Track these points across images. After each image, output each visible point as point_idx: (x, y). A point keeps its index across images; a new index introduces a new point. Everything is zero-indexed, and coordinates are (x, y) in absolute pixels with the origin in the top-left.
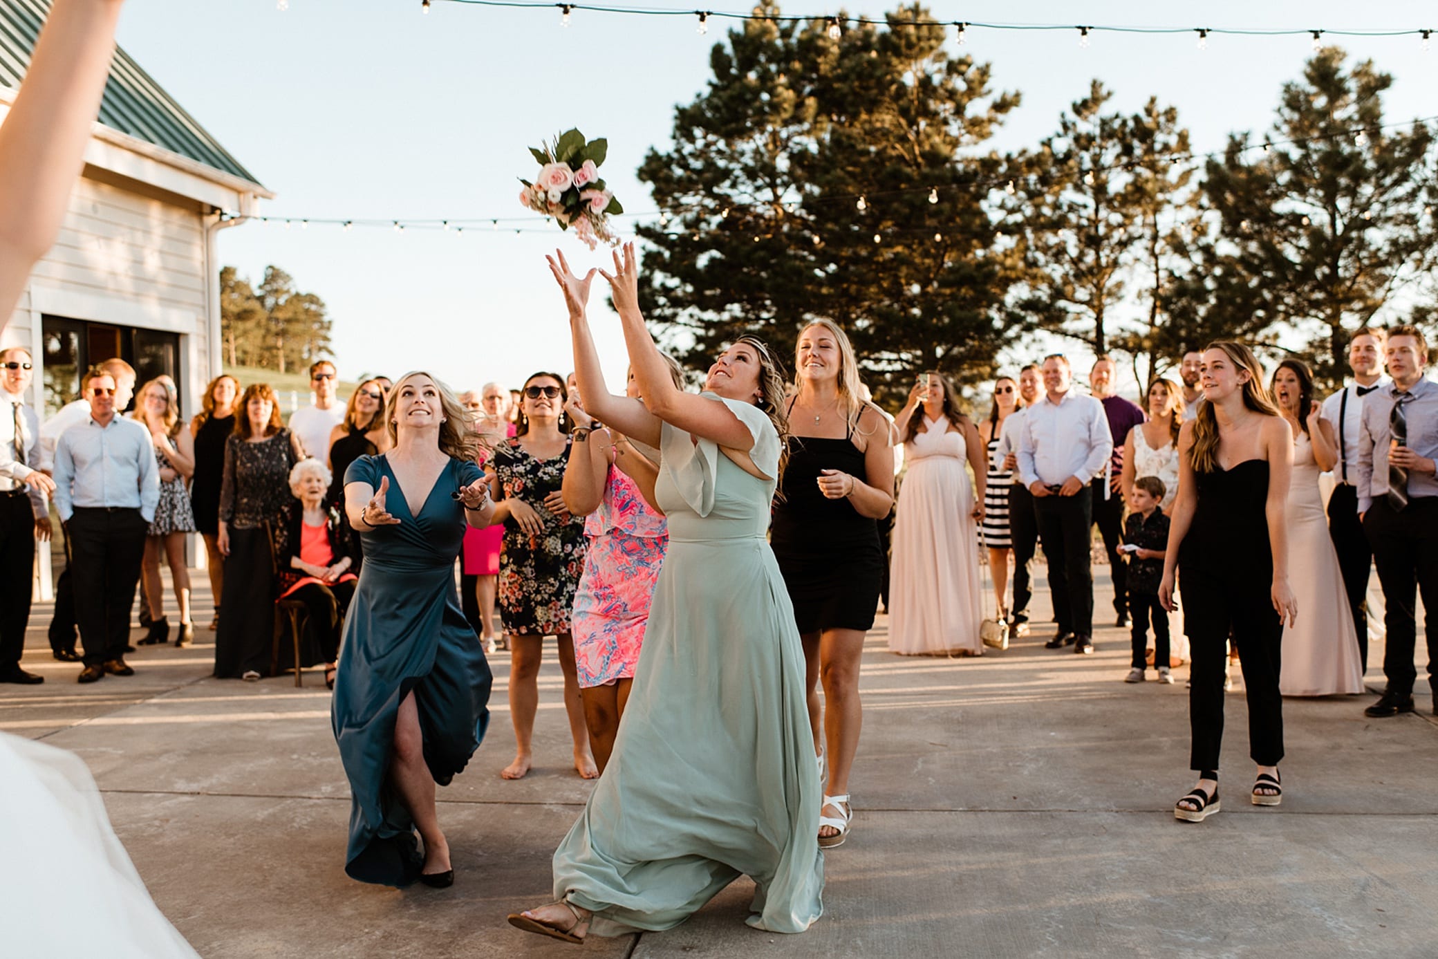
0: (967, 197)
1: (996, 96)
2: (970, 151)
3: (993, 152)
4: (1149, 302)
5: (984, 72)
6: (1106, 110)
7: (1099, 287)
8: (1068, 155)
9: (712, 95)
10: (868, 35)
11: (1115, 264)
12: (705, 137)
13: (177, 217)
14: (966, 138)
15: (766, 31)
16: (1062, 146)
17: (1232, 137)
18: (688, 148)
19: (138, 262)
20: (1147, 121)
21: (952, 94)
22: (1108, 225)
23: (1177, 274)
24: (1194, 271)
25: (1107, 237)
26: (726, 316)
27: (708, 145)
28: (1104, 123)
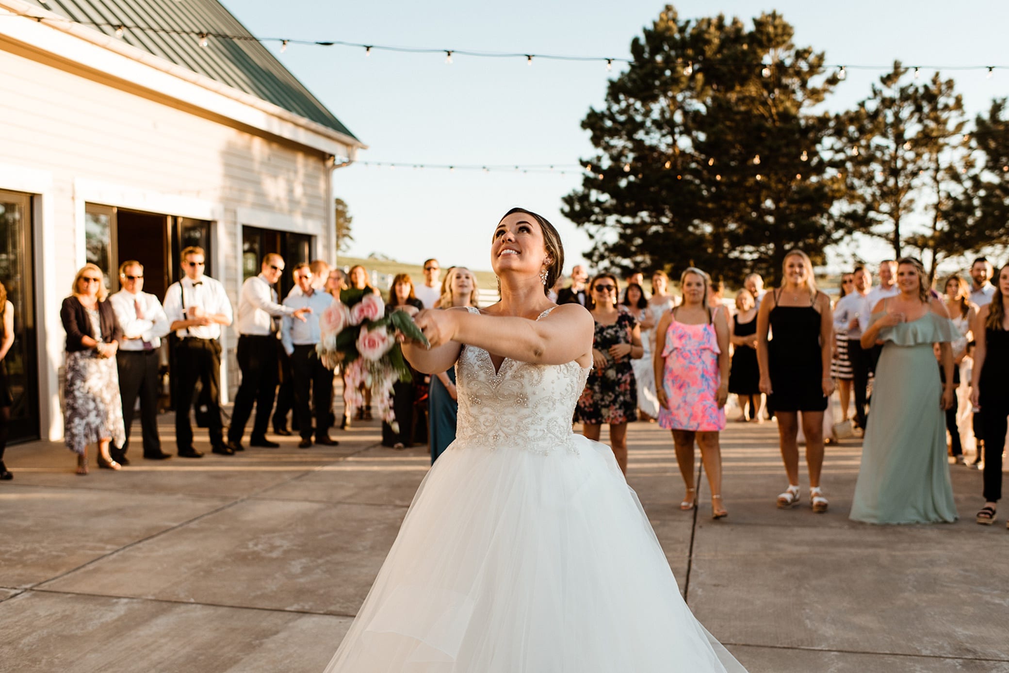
0: (808, 142)
1: (828, 74)
2: (809, 111)
3: (826, 113)
4: (932, 213)
5: (821, 58)
6: (904, 81)
7: (897, 203)
8: (877, 113)
9: (632, 71)
10: (738, 31)
11: (910, 187)
12: (626, 100)
13: (312, 162)
14: (807, 102)
15: (669, 29)
16: (872, 106)
17: (995, 101)
18: (615, 108)
19: (291, 191)
20: (933, 88)
21: (798, 73)
22: (904, 160)
23: (953, 195)
24: (965, 193)
25: (904, 168)
26: (638, 220)
27: (629, 106)
28: (903, 90)
